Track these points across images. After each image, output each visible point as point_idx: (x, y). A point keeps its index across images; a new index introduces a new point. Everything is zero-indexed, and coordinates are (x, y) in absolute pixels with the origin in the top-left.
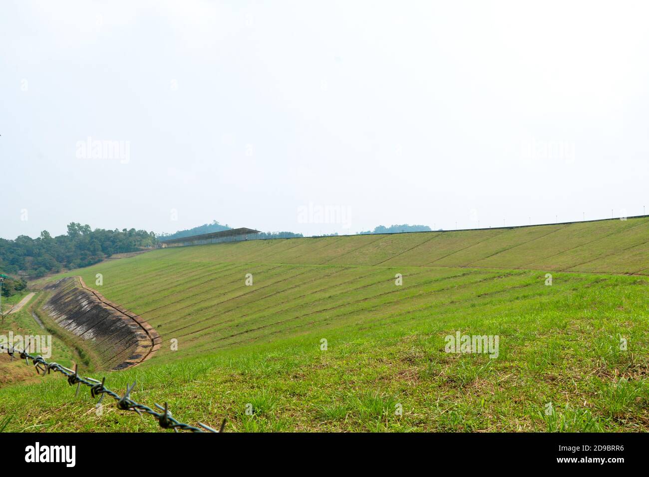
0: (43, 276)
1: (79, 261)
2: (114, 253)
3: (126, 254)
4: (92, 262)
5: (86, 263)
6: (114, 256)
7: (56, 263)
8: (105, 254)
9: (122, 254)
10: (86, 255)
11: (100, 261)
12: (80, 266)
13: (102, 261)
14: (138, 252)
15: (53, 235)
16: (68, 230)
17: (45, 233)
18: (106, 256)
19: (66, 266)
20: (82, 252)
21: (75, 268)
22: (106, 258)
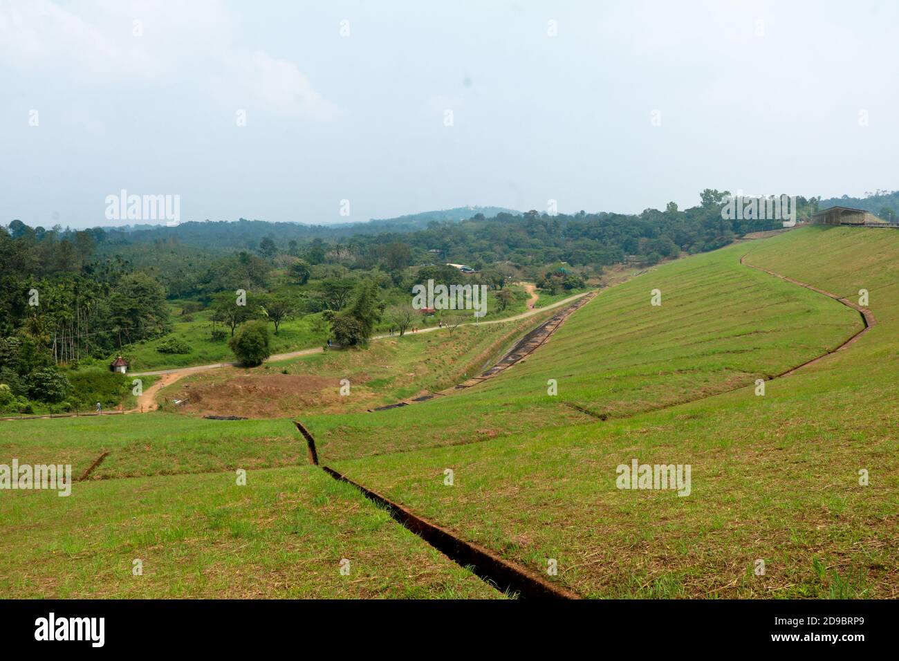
0: (656, 263)
1: (702, 243)
2: (748, 232)
3: (763, 232)
4: (718, 245)
5: (712, 246)
6: (748, 236)
7: (673, 246)
8: (736, 234)
9: (759, 233)
10: (713, 234)
11: (728, 243)
12: (704, 250)
13: (732, 242)
14: (781, 230)
15: (681, 208)
16: (702, 200)
17: (672, 206)
18: (737, 236)
19: (687, 250)
20: (708, 230)
21: (697, 253)
22: (737, 238)
